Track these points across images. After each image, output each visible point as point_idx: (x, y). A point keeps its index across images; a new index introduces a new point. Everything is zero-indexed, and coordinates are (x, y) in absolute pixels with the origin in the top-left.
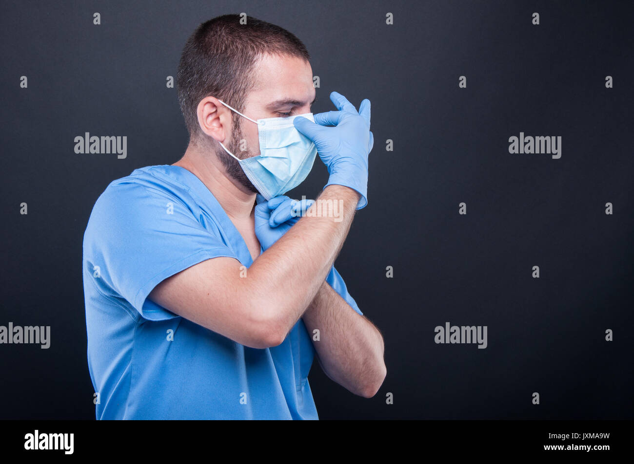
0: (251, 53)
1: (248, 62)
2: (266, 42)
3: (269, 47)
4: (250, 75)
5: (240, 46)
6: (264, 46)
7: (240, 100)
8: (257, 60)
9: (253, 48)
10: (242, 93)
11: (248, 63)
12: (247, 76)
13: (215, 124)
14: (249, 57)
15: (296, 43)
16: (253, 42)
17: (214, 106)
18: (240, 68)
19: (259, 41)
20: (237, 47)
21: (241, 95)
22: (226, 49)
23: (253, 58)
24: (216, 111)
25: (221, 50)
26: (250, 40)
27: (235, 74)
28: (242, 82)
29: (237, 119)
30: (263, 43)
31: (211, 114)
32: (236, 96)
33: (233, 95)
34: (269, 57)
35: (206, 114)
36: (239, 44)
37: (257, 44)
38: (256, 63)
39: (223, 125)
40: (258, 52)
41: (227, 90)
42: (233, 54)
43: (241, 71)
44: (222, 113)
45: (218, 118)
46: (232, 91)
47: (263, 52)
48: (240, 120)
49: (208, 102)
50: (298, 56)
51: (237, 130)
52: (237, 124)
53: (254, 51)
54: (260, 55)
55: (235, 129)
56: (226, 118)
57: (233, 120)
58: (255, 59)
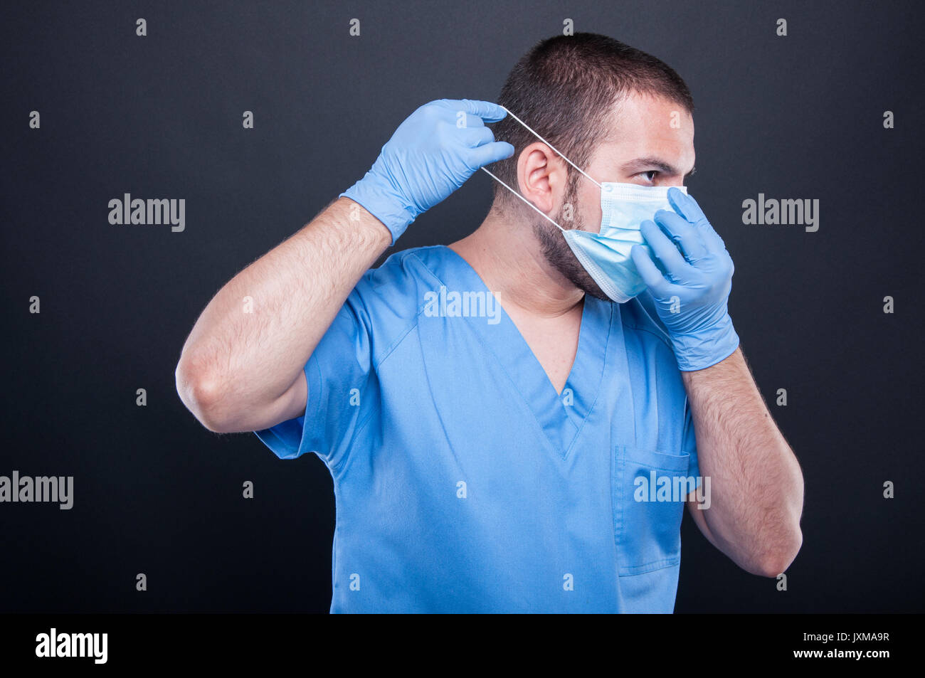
0: (611, 87)
1: (604, 100)
2: (636, 75)
3: (639, 83)
4: (605, 120)
5: (596, 76)
6: (632, 81)
7: (584, 153)
8: (618, 99)
9: (616, 80)
10: (588, 143)
11: (604, 102)
12: (600, 121)
13: (541, 186)
14: (608, 93)
15: (678, 83)
16: (616, 72)
17: (544, 157)
18: (591, 107)
19: (626, 72)
20: (591, 77)
21: (586, 146)
22: (575, 77)
23: (613, 95)
24: (546, 166)
25: (568, 79)
26: (613, 69)
27: (583, 115)
28: (591, 128)
29: (575, 181)
30: (631, 76)
31: (536, 170)
32: (579, 148)
33: (575, 145)
34: (637, 96)
35: (529, 168)
36: (595, 73)
37: (622, 76)
38: (615, 103)
39: (552, 189)
40: (622, 87)
41: (567, 136)
42: (585, 87)
43: (593, 112)
44: (554, 169)
45: (547, 178)
46: (573, 140)
47: (629, 89)
48: (578, 183)
49: (536, 151)
50: (678, 102)
51: (572, 198)
52: (572, 189)
53: (616, 85)
54: (624, 92)
55: (569, 195)
56: (559, 178)
57: (568, 181)
58: (616, 97)
